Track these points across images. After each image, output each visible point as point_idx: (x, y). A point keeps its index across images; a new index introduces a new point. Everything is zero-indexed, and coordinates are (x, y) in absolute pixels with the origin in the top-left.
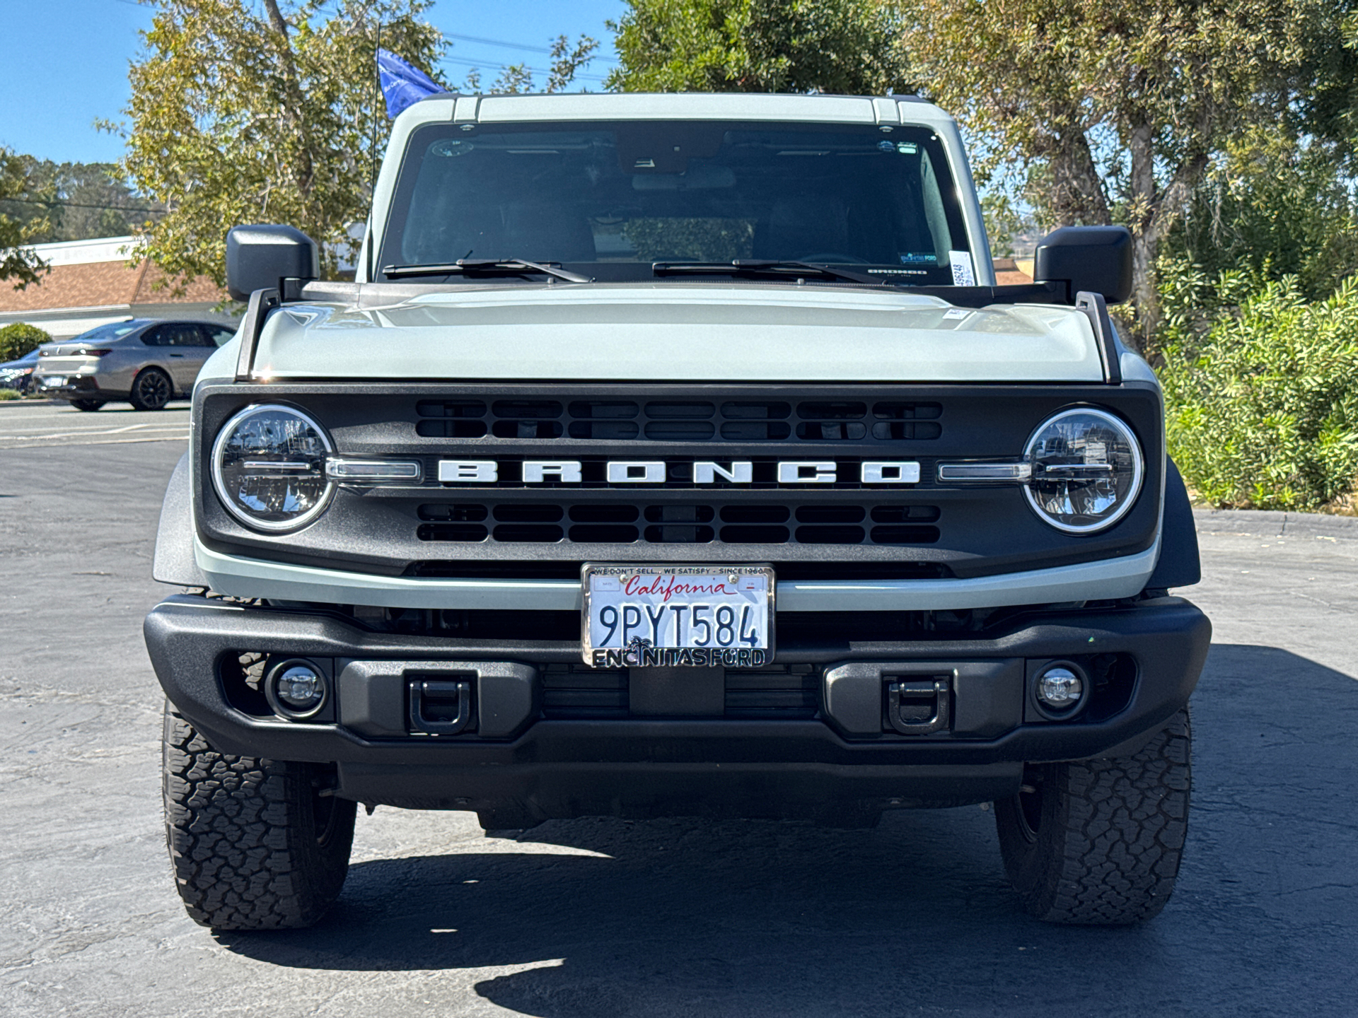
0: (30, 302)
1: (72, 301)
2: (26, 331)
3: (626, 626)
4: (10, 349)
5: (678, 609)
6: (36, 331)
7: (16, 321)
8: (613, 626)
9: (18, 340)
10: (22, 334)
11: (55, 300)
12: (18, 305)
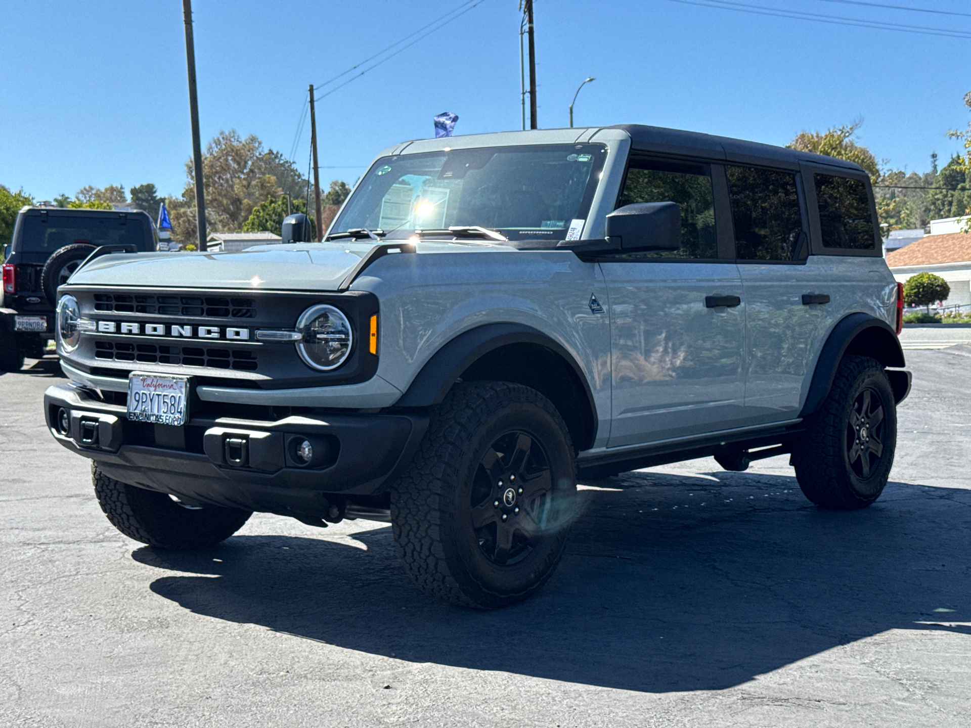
0: (939, 258)
1: (967, 257)
2: (929, 278)
3: (143, 402)
4: (916, 290)
5: (158, 395)
6: (936, 278)
7: (921, 272)
8: (138, 401)
9: (922, 284)
10: (925, 280)
11: (956, 257)
12: (931, 261)
